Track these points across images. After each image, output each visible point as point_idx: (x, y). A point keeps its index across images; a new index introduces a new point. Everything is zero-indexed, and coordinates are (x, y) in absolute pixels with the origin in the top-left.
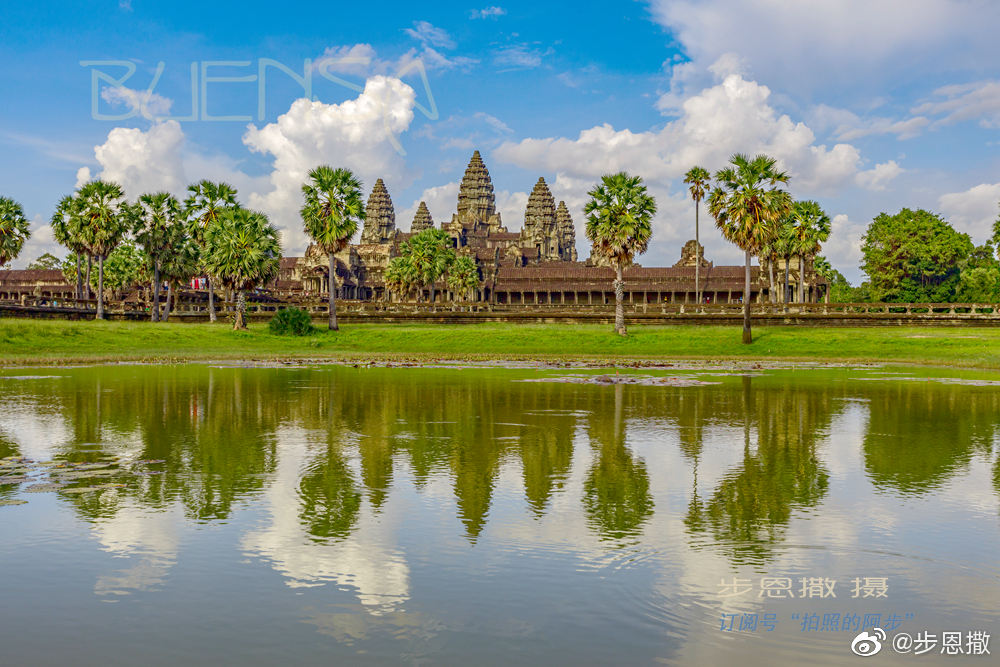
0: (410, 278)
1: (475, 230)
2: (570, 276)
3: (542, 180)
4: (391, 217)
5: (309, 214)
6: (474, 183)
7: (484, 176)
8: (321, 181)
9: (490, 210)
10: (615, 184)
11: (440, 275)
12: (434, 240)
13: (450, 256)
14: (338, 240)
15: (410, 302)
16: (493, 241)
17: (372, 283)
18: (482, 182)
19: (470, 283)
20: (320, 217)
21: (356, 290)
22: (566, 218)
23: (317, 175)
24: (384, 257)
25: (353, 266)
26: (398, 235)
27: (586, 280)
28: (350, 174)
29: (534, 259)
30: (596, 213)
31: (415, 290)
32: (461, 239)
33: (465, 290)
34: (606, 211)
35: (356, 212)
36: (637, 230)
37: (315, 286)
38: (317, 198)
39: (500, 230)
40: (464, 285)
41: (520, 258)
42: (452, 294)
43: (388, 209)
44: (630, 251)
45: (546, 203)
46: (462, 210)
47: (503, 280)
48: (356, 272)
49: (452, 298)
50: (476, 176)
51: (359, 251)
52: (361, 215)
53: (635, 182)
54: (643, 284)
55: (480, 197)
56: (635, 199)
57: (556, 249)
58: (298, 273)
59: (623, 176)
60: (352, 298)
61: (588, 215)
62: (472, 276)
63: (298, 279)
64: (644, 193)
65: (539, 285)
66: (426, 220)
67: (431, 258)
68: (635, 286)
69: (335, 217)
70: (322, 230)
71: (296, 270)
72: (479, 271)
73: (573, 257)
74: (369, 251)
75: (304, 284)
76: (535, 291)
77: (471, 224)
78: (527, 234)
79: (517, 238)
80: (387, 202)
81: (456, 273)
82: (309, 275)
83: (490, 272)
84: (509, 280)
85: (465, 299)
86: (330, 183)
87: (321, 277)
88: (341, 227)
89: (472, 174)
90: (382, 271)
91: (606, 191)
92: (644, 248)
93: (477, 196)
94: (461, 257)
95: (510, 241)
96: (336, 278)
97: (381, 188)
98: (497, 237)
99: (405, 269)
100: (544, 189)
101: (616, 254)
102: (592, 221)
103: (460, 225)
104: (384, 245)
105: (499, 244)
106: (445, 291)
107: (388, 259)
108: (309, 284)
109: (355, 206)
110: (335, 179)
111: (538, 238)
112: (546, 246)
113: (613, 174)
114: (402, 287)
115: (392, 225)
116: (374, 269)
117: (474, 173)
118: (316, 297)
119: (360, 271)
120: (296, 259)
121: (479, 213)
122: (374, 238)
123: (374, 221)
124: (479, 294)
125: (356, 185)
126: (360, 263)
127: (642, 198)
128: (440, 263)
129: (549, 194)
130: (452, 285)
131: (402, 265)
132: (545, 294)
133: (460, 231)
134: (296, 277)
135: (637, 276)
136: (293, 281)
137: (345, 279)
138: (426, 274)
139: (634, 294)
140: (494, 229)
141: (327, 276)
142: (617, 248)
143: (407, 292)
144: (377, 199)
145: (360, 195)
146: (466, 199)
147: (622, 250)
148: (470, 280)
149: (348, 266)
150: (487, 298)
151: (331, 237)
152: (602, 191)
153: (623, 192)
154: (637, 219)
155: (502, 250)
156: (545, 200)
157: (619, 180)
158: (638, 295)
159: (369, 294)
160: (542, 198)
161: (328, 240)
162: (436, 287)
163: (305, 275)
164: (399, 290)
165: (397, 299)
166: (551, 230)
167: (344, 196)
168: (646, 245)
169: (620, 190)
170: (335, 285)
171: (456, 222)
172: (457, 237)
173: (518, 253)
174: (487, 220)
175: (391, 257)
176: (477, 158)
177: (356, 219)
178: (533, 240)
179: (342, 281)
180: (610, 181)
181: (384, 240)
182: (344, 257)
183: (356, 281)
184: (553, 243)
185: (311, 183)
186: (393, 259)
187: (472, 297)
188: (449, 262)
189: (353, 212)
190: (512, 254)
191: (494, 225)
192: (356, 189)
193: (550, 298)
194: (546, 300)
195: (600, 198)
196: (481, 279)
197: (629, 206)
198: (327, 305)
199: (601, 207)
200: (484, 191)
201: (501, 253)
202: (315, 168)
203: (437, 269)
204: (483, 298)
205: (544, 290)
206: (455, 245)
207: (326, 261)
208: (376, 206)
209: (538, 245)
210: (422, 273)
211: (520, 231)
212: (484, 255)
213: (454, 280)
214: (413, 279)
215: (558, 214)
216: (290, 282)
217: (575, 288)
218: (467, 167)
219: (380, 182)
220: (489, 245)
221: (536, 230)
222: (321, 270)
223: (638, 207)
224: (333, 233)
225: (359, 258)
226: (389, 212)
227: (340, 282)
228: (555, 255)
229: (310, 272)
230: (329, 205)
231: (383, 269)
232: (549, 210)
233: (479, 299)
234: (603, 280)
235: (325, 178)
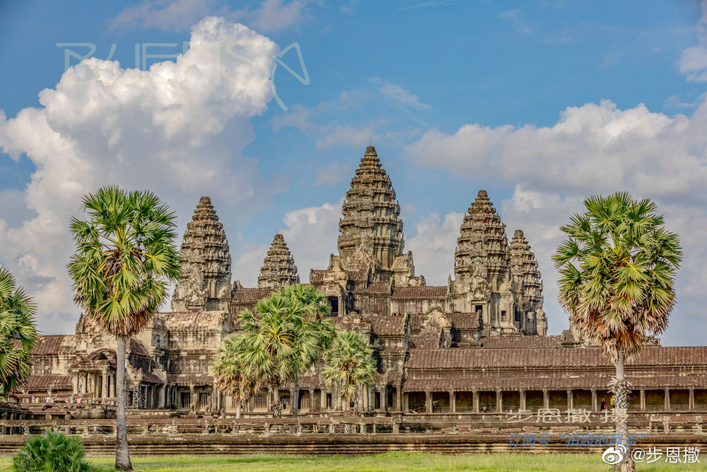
0: (257, 373)
1: (369, 283)
2: (535, 362)
3: (483, 195)
4: (224, 262)
5: (83, 270)
6: (367, 201)
7: (384, 190)
8: (104, 214)
9: (394, 247)
10: (608, 213)
11: (308, 366)
12: (297, 305)
13: (325, 333)
14: (133, 314)
15: (255, 411)
16: (400, 301)
17: (192, 378)
18: (381, 200)
19: (360, 377)
20: (101, 275)
21: (162, 392)
22: (526, 259)
23: (98, 204)
24: (211, 334)
25: (159, 349)
26: (235, 291)
27: (563, 370)
28: (153, 201)
29: (471, 331)
30: (577, 264)
31: (266, 389)
32: (345, 299)
33: (351, 389)
34: (593, 260)
35: (164, 265)
36: (647, 292)
37: (92, 387)
38: (97, 243)
39: (413, 282)
40: (351, 381)
41: (447, 331)
42: (329, 396)
43: (218, 248)
44: (638, 327)
45: (492, 234)
46: (346, 247)
47: (417, 371)
48: (164, 359)
49: (329, 404)
50: (370, 190)
51: (168, 324)
52: (172, 270)
53: (642, 210)
54: (662, 375)
55: (377, 225)
56: (643, 238)
57: (510, 313)
58: (63, 363)
59: (622, 200)
60: (156, 406)
61: (563, 267)
62: (364, 365)
63: (64, 373)
64: (658, 227)
65: (480, 380)
66: (284, 264)
67: (293, 337)
68: (648, 380)
69: (128, 276)
70: (105, 298)
71: (61, 357)
72: (377, 355)
73: (540, 327)
74: (187, 324)
75: (74, 381)
76: (474, 389)
77: (361, 272)
78: (459, 289)
79: (443, 295)
80: (217, 236)
81: (335, 360)
82: (84, 366)
83: (396, 357)
84: (429, 371)
85: (352, 405)
86: (120, 218)
87: (104, 369)
88: (137, 292)
89: (362, 187)
90: (208, 358)
91: (593, 226)
92: (661, 323)
93: (371, 223)
94: (345, 332)
95: (430, 301)
96: (129, 371)
97: (207, 212)
98: (407, 293)
99: (248, 355)
100: (486, 211)
101: (612, 334)
102: (571, 277)
103: (342, 275)
104: (213, 313)
105: (411, 308)
106: (317, 391)
107: (218, 336)
108: (82, 381)
109: (162, 257)
110: (128, 211)
111: (478, 295)
112: (493, 309)
113: (605, 197)
114: (242, 384)
115: (224, 275)
116: (194, 355)
117: (367, 184)
118: (93, 405)
119: (170, 358)
120: (61, 337)
121: (375, 252)
122: (194, 298)
123: (196, 269)
124: (378, 395)
125: (163, 220)
126: (170, 343)
127: (655, 237)
128: (308, 345)
129: (496, 220)
130: (329, 382)
131: (243, 350)
132: (492, 394)
133: (344, 284)
134: (60, 368)
135: (652, 362)
136: (56, 377)
137: (144, 371)
138: (283, 364)
139: (647, 392)
140: (402, 281)
141: (113, 368)
142: (614, 322)
143: (251, 394)
144: (200, 231)
145: (170, 236)
146: (353, 230)
147: (623, 327)
148: (361, 372)
149: (150, 349)
150: (390, 402)
151: (121, 308)
152: (585, 226)
153: (622, 227)
154: (648, 273)
155: (416, 318)
156: (488, 230)
157: (614, 207)
158: (655, 395)
159: (185, 397)
160: (484, 225)
161: (115, 313)
162: (302, 385)
163: (76, 367)
164: (237, 391)
165: (233, 406)
166: (500, 280)
167: (144, 238)
168: (664, 318)
169: (618, 223)
170: (127, 382)
171: (336, 269)
172: (339, 294)
173: (443, 322)
174: (390, 263)
175: (224, 333)
176: (371, 160)
177: (164, 278)
178: (469, 298)
179: (140, 376)
180: (601, 209)
181: (211, 302)
182: (145, 337)
183: (162, 375)
184: (504, 304)
185: (88, 217)
186: (228, 338)
187: (364, 401)
188: (324, 343)
189: (159, 265)
190: (434, 324)
191: (401, 273)
192: (163, 226)
193: (499, 402)
194: (494, 406)
195: (584, 238)
196: (380, 368)
197: (634, 251)
198: (114, 424)
199: (586, 252)
200: (383, 215)
201: (413, 324)
202: (95, 192)
203: (303, 356)
204: (383, 403)
205: (490, 387)
206: (335, 309)
207: (112, 343)
208: (199, 243)
209: (479, 308)
210: (276, 362)
211: (447, 284)
212: (385, 327)
213: (331, 373)
214: (261, 375)
215: (513, 252)
216: (51, 378)
217: (544, 383)
218: (354, 175)
219: (206, 202)
220: (393, 308)
221: (475, 281)
222: (103, 357)
223: (648, 252)
224: (125, 303)
225: (169, 335)
226: (221, 254)
227: (136, 377)
228: (508, 324)
229: (84, 362)
230: (117, 255)
231: (209, 355)
232: (496, 247)
233: (378, 405)
234: (592, 370)
235: (111, 209)
